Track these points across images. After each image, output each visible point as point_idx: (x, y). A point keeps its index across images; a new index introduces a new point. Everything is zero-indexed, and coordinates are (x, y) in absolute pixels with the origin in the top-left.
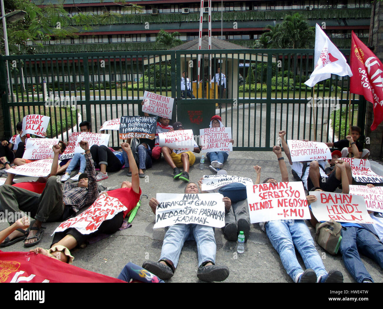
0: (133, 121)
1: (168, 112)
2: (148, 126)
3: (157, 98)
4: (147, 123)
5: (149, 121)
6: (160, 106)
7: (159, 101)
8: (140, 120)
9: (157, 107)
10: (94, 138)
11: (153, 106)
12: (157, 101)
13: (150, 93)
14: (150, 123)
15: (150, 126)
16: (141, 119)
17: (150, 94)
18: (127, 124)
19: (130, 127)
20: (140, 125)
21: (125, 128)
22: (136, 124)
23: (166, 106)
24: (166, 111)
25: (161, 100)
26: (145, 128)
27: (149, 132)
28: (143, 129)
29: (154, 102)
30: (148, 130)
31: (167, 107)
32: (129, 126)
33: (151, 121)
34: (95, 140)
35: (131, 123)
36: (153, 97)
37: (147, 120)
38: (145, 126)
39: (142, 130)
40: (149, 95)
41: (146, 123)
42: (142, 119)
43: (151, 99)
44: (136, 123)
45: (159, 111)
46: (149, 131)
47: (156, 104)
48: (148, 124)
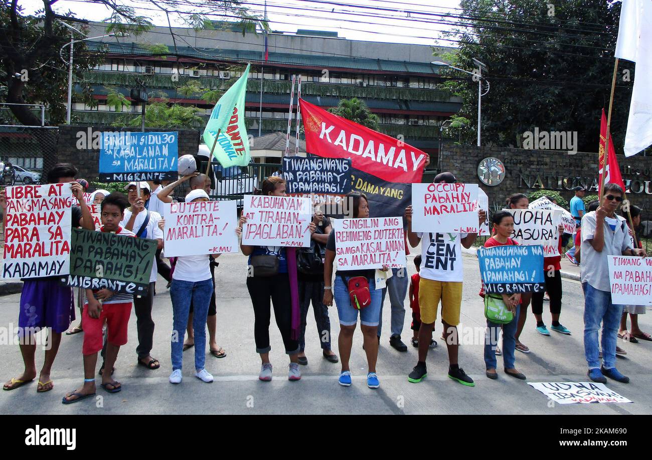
0: (306, 168)
1: (303, 230)
2: (335, 178)
3: (275, 203)
4: (332, 171)
5: (336, 167)
6: (283, 220)
7: (280, 211)
8: (319, 167)
9: (277, 223)
10: (204, 217)
11: (269, 225)
12: (275, 210)
13: (259, 196)
14: (338, 172)
15: (338, 177)
16: (320, 165)
17: (258, 199)
18: (294, 173)
19: (301, 180)
20: (321, 177)
21: (292, 181)
22: (314, 175)
23: (296, 216)
24: (297, 230)
25: (285, 207)
26: (330, 183)
27: (339, 191)
28: (327, 186)
29: (271, 214)
30: (336, 187)
31: (299, 219)
32: (298, 177)
33: (339, 167)
34: (207, 221)
35: (303, 171)
36: (267, 205)
37: (332, 165)
38: (330, 178)
39: (326, 188)
40: (256, 203)
41: (330, 171)
42: (322, 162)
43: (263, 209)
44: (313, 172)
45: (283, 233)
46: (338, 188)
47: (274, 218)
48: (334, 174)
